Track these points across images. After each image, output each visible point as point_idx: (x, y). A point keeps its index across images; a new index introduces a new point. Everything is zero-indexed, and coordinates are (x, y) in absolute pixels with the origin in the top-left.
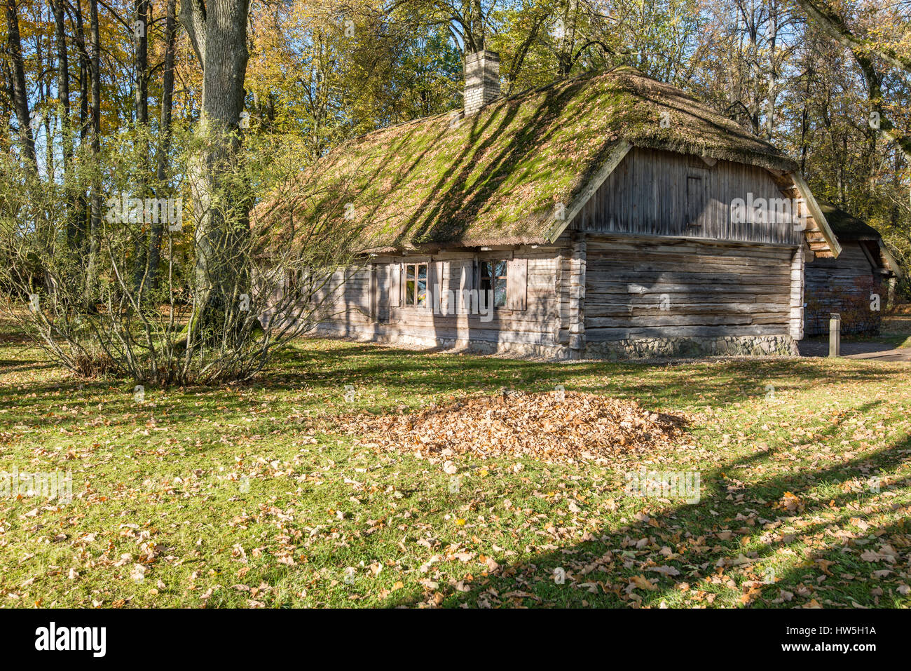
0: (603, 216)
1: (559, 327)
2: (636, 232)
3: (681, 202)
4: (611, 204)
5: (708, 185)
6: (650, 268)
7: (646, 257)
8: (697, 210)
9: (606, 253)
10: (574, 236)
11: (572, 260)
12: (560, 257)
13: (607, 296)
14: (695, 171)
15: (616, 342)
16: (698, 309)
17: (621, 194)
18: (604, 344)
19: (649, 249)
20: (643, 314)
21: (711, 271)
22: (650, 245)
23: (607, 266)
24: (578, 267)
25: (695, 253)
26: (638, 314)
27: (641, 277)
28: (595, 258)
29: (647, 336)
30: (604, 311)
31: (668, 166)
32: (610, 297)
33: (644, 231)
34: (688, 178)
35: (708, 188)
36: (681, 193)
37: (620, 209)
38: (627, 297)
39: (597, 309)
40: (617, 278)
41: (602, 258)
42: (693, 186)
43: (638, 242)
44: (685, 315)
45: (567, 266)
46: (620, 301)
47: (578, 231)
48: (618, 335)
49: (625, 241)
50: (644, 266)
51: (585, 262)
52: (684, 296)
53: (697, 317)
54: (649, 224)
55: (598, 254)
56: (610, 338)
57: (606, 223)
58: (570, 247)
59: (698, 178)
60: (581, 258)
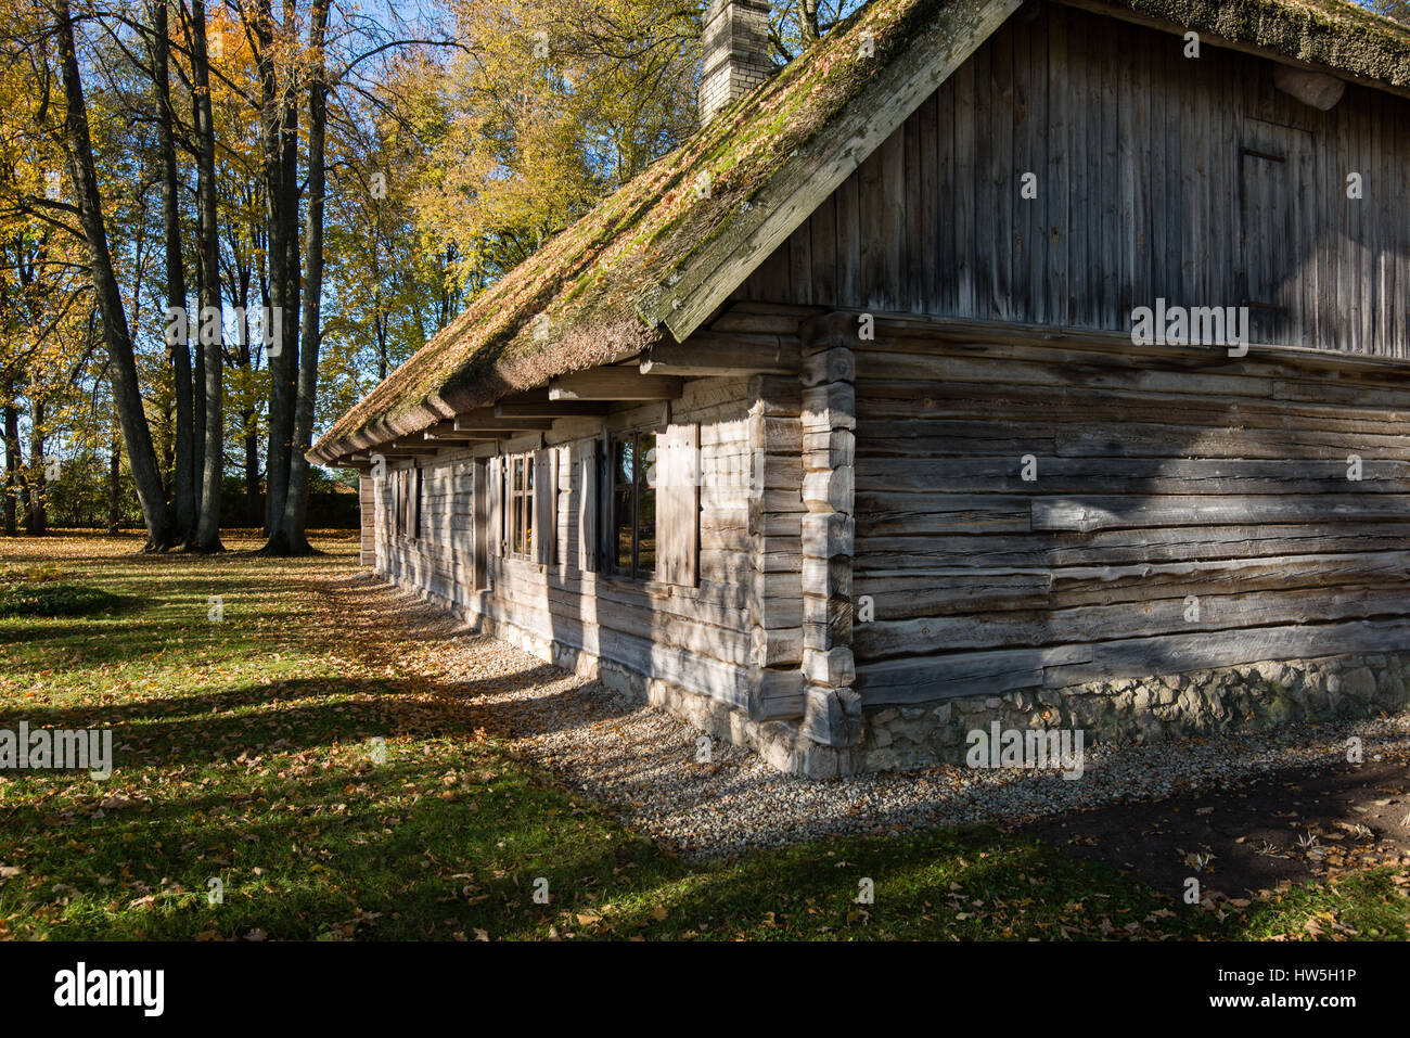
0: (930, 261)
1: (762, 661)
2: (1061, 322)
3: (1221, 229)
4: (965, 218)
5: (1309, 180)
6: (1113, 446)
7: (1099, 409)
8: (1273, 260)
9: (946, 394)
10: (809, 329)
11: (807, 418)
12: (759, 405)
13: (954, 544)
14: (1263, 134)
15: (993, 702)
16: (1281, 574)
17: (1000, 186)
18: (944, 712)
19: (1111, 381)
20: (1091, 598)
21: (1322, 452)
22: (1116, 369)
23: (951, 439)
24: (825, 440)
25: (1269, 397)
26: (1074, 600)
27: (1080, 477)
28: (906, 409)
29: (1108, 672)
30: (942, 597)
31: (1174, 111)
32: (966, 545)
33: (1088, 318)
34: (1243, 152)
35: (1310, 193)
36: (1221, 201)
37: (1000, 239)
38: (1034, 543)
39: (916, 592)
40: (991, 479)
41: (930, 409)
42: (1260, 177)
43: (1069, 355)
44: (1238, 595)
45: (785, 439)
46: (1005, 558)
47: (827, 309)
48: (999, 676)
49: (1020, 352)
50: (1093, 438)
51: (851, 423)
52: (1235, 534)
53: (1277, 600)
54: (1110, 293)
55: (917, 396)
56: (973, 689)
57: (946, 287)
58: (800, 370)
59: (1277, 158)
60: (834, 406)
